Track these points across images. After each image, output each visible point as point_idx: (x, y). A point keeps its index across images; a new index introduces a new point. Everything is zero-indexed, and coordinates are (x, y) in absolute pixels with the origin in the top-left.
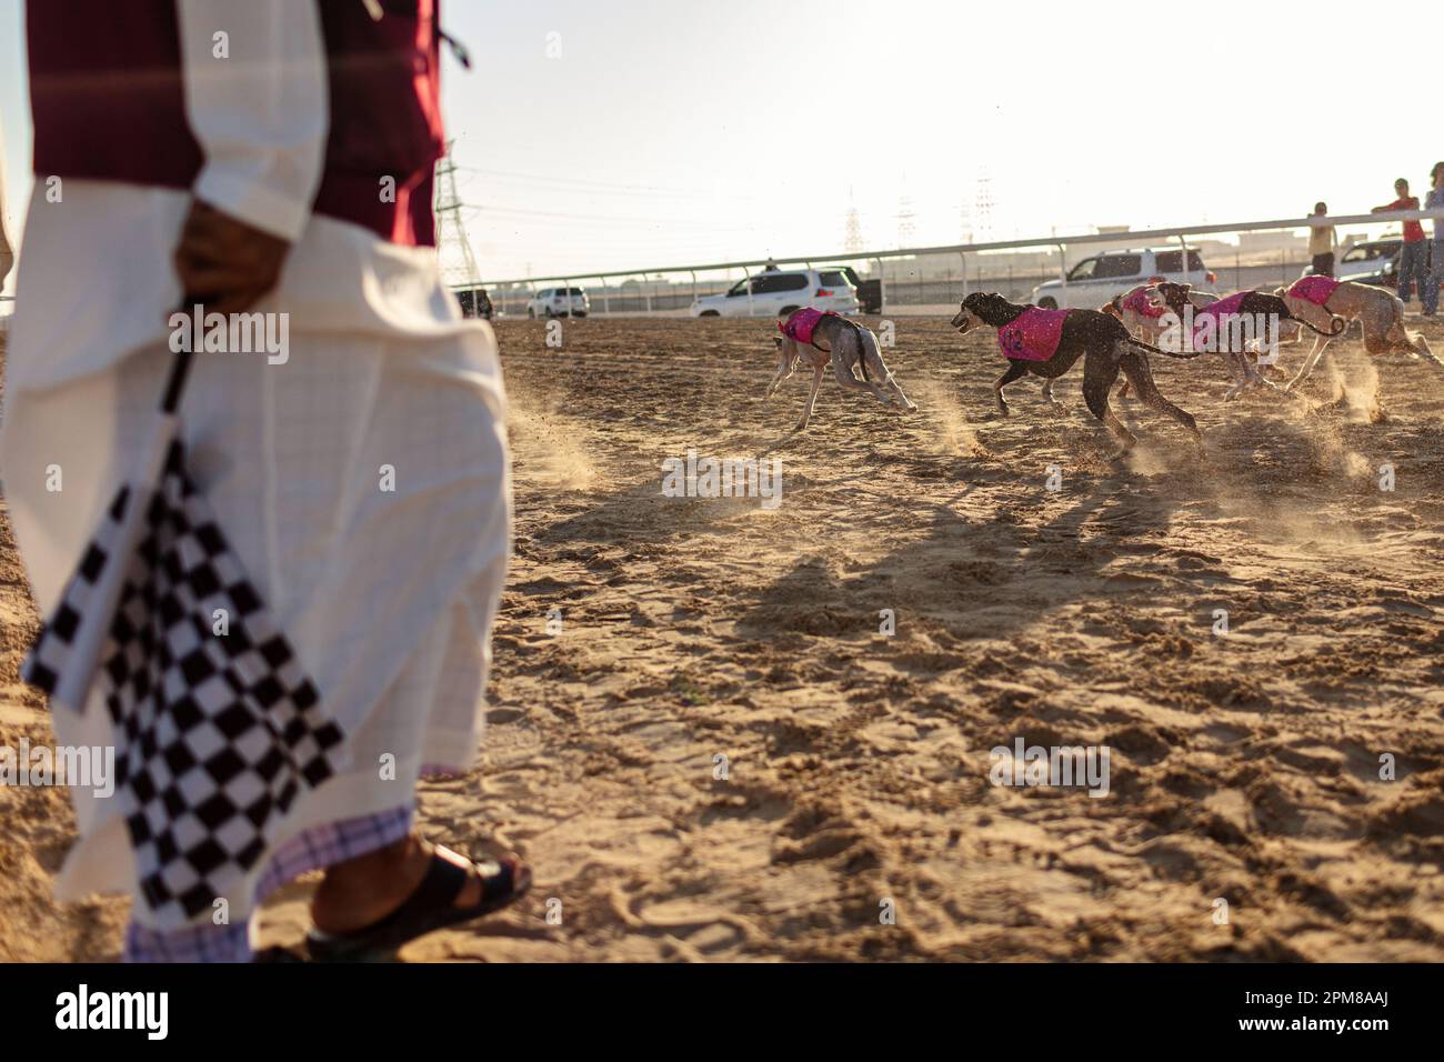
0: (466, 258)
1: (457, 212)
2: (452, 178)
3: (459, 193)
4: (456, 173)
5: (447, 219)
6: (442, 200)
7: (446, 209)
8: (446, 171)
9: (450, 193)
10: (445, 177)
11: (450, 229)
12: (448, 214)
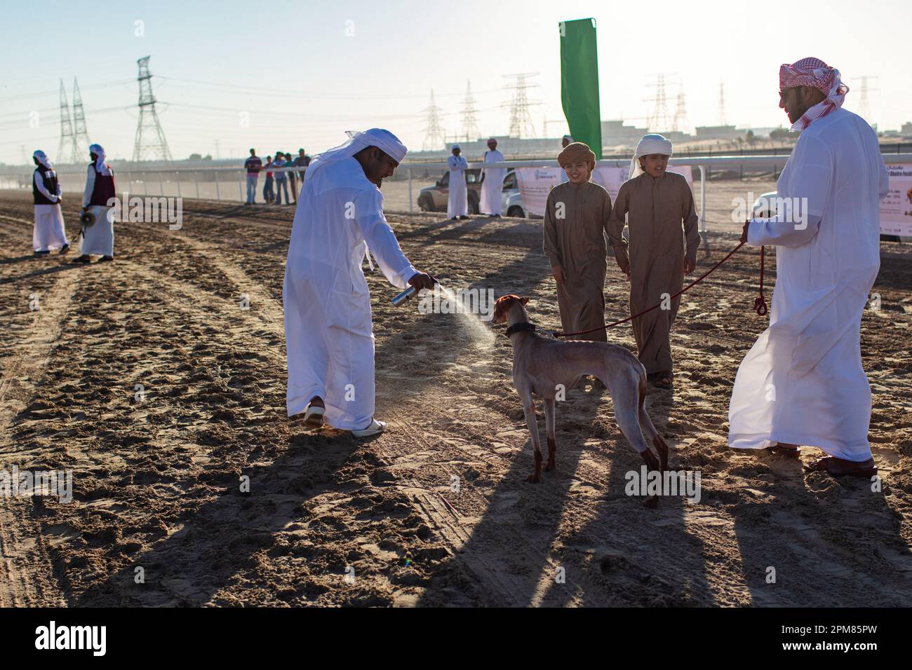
0: (160, 138)
1: (153, 106)
2: (149, 82)
3: (154, 94)
4: (151, 79)
5: (147, 112)
6: (143, 98)
7: (146, 104)
8: (145, 78)
9: (148, 94)
10: (145, 82)
11: (148, 119)
12: (148, 108)
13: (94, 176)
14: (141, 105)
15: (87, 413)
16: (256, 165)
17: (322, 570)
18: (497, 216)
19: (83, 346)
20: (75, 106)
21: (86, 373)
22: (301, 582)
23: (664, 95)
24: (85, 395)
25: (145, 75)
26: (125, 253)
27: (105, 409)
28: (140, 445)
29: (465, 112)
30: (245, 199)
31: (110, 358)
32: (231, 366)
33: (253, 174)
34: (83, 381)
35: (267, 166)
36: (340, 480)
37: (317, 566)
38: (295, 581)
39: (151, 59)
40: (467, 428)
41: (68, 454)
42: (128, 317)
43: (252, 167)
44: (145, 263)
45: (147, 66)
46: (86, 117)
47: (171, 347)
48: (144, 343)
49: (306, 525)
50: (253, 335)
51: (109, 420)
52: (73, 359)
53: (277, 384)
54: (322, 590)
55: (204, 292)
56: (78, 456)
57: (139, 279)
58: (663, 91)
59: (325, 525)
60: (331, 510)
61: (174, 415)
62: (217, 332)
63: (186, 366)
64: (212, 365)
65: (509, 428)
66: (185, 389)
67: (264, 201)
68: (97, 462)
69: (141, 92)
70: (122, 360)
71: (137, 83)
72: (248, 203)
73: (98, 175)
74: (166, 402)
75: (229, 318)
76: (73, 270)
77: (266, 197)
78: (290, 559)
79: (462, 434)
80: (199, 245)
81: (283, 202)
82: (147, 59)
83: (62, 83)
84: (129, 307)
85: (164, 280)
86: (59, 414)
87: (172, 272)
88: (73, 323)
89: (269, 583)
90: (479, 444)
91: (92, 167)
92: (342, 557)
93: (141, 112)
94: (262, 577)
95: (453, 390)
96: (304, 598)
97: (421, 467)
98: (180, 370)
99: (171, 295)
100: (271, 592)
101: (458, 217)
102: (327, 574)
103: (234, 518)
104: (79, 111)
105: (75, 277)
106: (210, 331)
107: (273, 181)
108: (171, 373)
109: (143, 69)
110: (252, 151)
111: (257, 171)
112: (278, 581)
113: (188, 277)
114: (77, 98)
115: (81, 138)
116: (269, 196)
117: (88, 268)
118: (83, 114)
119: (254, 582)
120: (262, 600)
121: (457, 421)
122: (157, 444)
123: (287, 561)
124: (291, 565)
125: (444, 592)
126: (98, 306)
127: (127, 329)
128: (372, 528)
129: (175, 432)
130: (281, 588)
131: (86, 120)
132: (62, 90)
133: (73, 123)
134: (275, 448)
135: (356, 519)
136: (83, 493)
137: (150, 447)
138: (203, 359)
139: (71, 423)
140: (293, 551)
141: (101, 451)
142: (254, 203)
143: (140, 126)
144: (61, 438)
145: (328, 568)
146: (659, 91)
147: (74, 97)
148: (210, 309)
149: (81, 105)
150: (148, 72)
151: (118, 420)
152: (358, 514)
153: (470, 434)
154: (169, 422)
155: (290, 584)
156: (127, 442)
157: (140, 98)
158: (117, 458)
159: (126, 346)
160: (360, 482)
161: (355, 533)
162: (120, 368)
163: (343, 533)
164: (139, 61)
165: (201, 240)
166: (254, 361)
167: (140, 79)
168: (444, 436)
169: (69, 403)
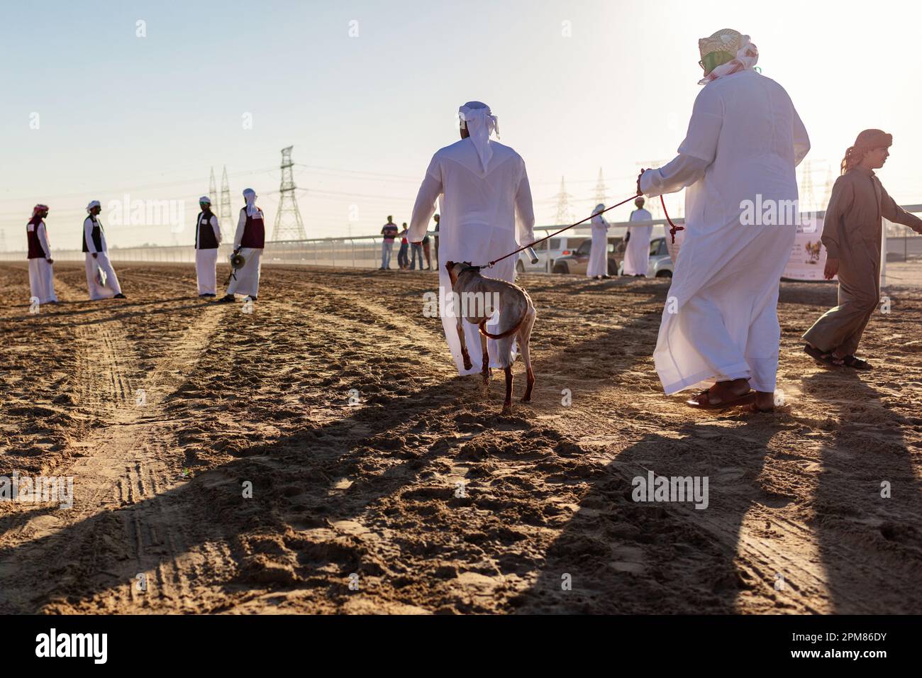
0: (298, 222)
1: (293, 192)
2: (291, 170)
4: (293, 167)
5: (287, 197)
6: (284, 184)
7: (287, 190)
8: (287, 166)
9: (289, 180)
10: (287, 170)
11: (288, 203)
12: (287, 194)
13: (245, 220)
14: (282, 191)
15: (238, 395)
16: (393, 232)
17: (515, 520)
18: (642, 276)
19: (231, 352)
20: (223, 192)
21: (234, 369)
22: (491, 528)
23: (810, 182)
24: (235, 383)
25: (288, 163)
26: (267, 295)
27: (256, 392)
28: (293, 419)
29: (597, 199)
30: (379, 266)
31: (258, 360)
32: (383, 367)
33: (388, 240)
34: (233, 374)
35: (403, 232)
36: (520, 451)
37: (508, 517)
38: (484, 527)
39: (293, 150)
40: (660, 418)
41: (220, 422)
42: (273, 335)
43: (389, 232)
44: (287, 302)
45: (289, 156)
46: (232, 201)
47: (319, 353)
48: (292, 350)
49: (488, 484)
50: (401, 349)
51: (260, 400)
52: (222, 360)
53: (433, 380)
54: (519, 537)
55: (347, 320)
56: (231, 423)
57: (282, 312)
58: (809, 177)
59: (510, 485)
60: (515, 473)
61: (327, 398)
62: (364, 345)
63: (336, 365)
64: (363, 366)
65: (710, 419)
66: (338, 381)
67: (398, 267)
68: (249, 429)
69: (282, 179)
70: (271, 361)
71: (280, 170)
72: (382, 269)
73: (249, 219)
74: (318, 390)
75: (376, 337)
76: (220, 306)
77: (400, 263)
78: (473, 510)
79: (654, 422)
80: (338, 292)
81: (417, 267)
82: (290, 148)
83: (212, 171)
84: (274, 328)
85: (306, 313)
86: (209, 395)
87: (314, 308)
88: (221, 337)
89: (452, 527)
90: (676, 430)
91: (243, 212)
92: (537, 509)
93: (282, 197)
94: (444, 522)
95: (634, 389)
96: (497, 542)
97: (613, 444)
98: (329, 369)
99: (315, 322)
100: (457, 535)
101: (600, 276)
102: (521, 524)
103: (403, 475)
104: (225, 196)
105: (222, 310)
106: (356, 344)
107: (407, 247)
108: (321, 371)
109: (286, 158)
110: (390, 218)
111: (393, 237)
112: (465, 526)
113: (330, 311)
114: (225, 184)
115: (226, 221)
116: (404, 262)
117: (234, 304)
118: (229, 198)
119: (435, 526)
120: (448, 541)
121: (644, 412)
122: (312, 419)
123: (471, 512)
124: (475, 514)
125: (675, 546)
126: (244, 327)
127: (274, 341)
128: (566, 490)
129: (330, 411)
130: (469, 532)
131: (232, 205)
132: (212, 177)
133: (219, 207)
134: (440, 424)
135: (546, 482)
136: (237, 449)
137: (304, 420)
138: (353, 362)
139: (220, 401)
140: (476, 503)
141: (252, 421)
142: (388, 268)
143: (280, 210)
144: (212, 412)
145: (521, 519)
146: (805, 178)
147: (222, 183)
148: (356, 331)
149: (228, 191)
150: (290, 161)
151: (269, 401)
152: (548, 478)
153: (663, 422)
154: (321, 404)
155: (479, 529)
156: (279, 416)
157: (282, 185)
158: (271, 428)
159: (272, 352)
160: (544, 453)
161: (546, 493)
162: (268, 366)
163: (533, 493)
164: (283, 151)
165: (340, 289)
166: (407, 364)
167: (283, 167)
168: (632, 422)
169: (219, 388)
